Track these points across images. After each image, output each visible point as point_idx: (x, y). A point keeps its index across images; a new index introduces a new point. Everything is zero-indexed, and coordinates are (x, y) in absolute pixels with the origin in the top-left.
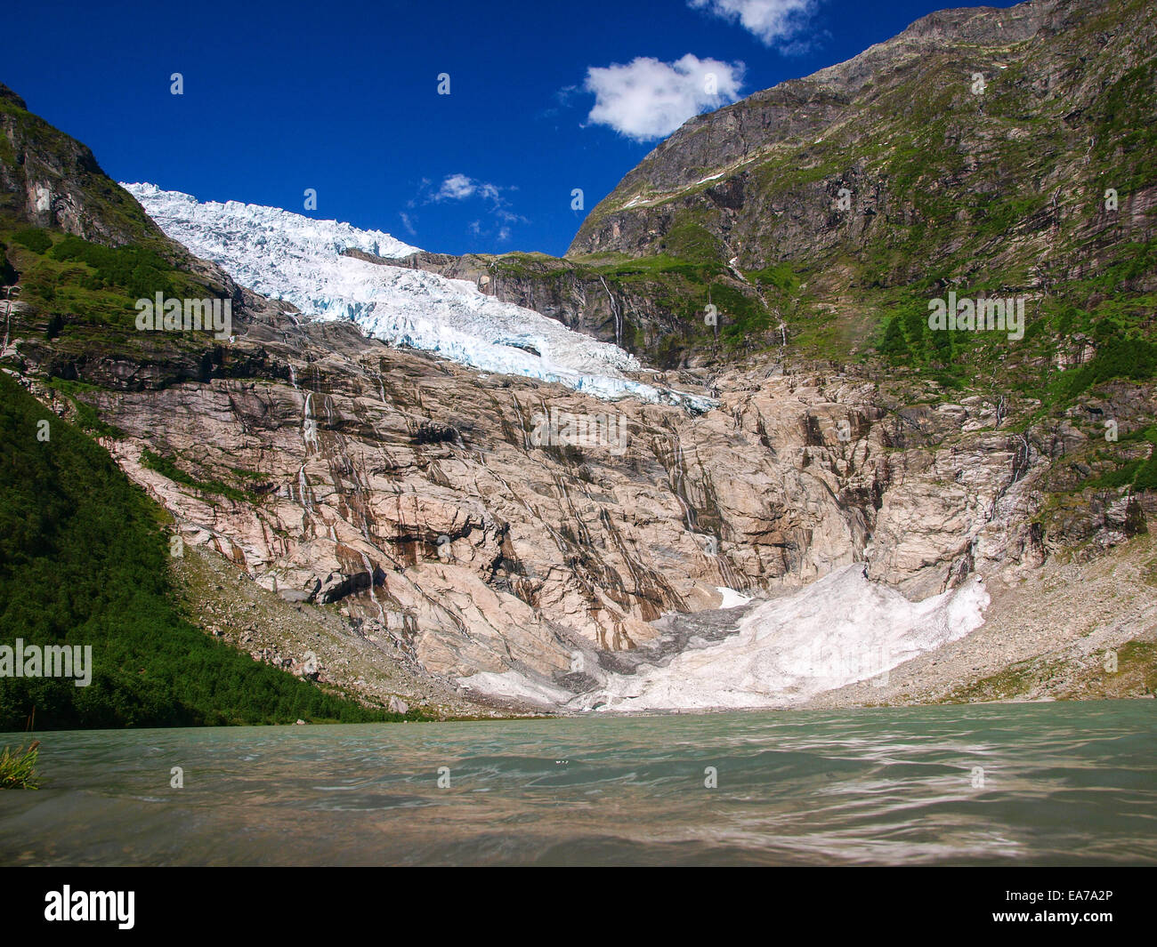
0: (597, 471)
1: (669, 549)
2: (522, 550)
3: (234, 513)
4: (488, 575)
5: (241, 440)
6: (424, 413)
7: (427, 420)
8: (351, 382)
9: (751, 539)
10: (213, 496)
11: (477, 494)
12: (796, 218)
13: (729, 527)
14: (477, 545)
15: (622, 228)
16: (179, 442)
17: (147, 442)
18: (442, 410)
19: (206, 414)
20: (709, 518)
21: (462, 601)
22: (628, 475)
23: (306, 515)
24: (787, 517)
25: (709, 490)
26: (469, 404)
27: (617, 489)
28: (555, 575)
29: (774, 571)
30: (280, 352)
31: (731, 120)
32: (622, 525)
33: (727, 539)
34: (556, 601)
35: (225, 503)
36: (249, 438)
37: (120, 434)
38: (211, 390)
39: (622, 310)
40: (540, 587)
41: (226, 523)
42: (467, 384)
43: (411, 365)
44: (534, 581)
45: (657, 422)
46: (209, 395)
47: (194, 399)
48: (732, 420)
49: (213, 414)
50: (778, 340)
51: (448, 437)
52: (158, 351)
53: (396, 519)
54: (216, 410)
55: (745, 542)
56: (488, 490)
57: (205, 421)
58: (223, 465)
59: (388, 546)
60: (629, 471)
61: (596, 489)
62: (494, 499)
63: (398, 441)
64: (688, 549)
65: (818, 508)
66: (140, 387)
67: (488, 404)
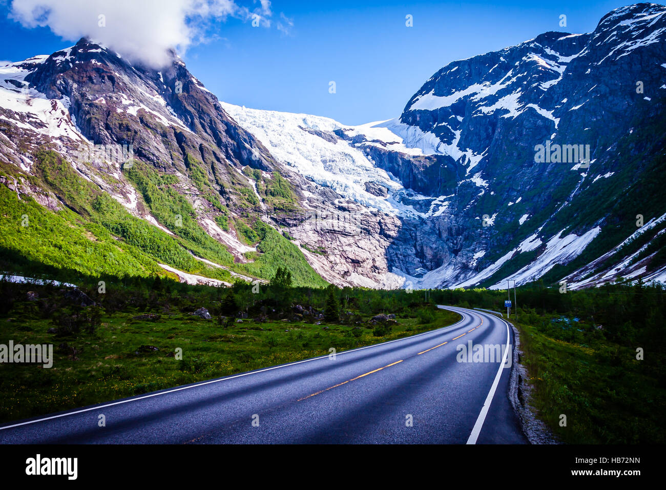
2: (377, 264)
3: (321, 257)
4: (371, 270)
5: (317, 238)
10: (316, 254)
11: (368, 250)
14: (368, 263)
15: (420, 117)
16: (306, 241)
17: (300, 241)
20: (421, 254)
23: (334, 258)
24: (438, 256)
25: (422, 247)
27: (400, 247)
28: (384, 269)
29: (434, 268)
32: (400, 257)
33: (424, 260)
35: (319, 255)
36: (319, 238)
37: (295, 239)
38: (307, 224)
47: (305, 227)
49: (310, 231)
52: (296, 216)
53: (351, 257)
55: (429, 261)
57: (309, 234)
58: (316, 246)
59: (350, 264)
62: (371, 251)
63: (348, 235)
64: (415, 262)
65: (445, 254)
66: (295, 225)
67: (370, 222)
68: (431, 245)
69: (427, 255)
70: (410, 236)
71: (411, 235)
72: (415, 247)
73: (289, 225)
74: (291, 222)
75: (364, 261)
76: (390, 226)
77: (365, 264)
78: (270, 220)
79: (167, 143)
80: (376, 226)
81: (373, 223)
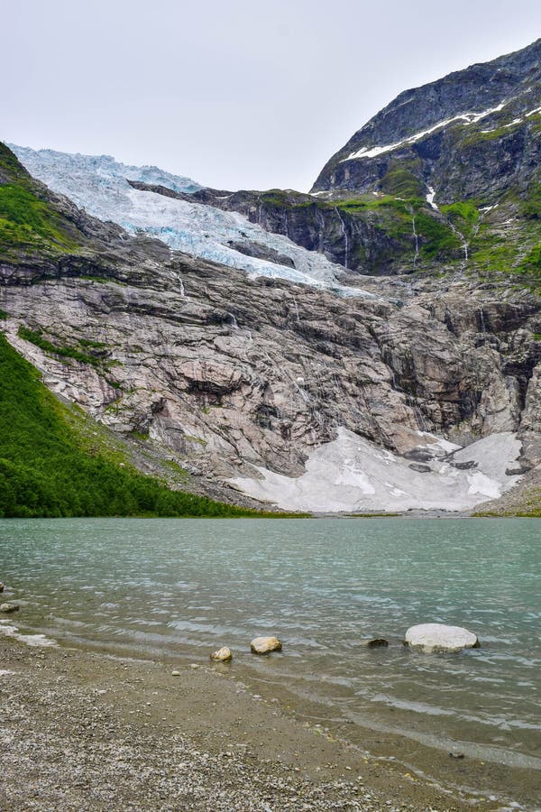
0: (330, 346)
1: (381, 402)
2: (278, 400)
3: (81, 371)
4: (255, 417)
5: (85, 320)
6: (211, 303)
7: (213, 308)
8: (160, 280)
9: (438, 398)
10: (67, 359)
11: (247, 360)
12: (478, 166)
13: (423, 388)
14: (247, 396)
15: (351, 172)
16: (44, 322)
17: (22, 321)
18: (223, 301)
19: (61, 302)
20: (408, 381)
21: (237, 434)
22: (353, 350)
24: (463, 382)
25: (409, 361)
26: (242, 298)
28: (301, 418)
29: (451, 420)
30: (111, 259)
31: (432, 93)
32: (347, 384)
33: (420, 397)
34: (300, 436)
35: (75, 364)
36: (90, 319)
37: (4, 316)
38: (64, 285)
39: (350, 231)
40: (290, 426)
41: (76, 378)
42: (240, 284)
43: (202, 270)
44: (286, 422)
45: (374, 313)
46: (63, 289)
47: (52, 292)
48: (428, 312)
49: (67, 302)
50: (461, 256)
51: (227, 320)
52: (28, 258)
53: (191, 376)
54: (68, 299)
55: (434, 399)
56: (255, 358)
57: (61, 307)
58: (73, 337)
60: (353, 347)
61: (330, 359)
62: (259, 364)
63: (193, 323)
64: (393, 402)
65: (487, 376)
67: (255, 298)
68: (439, 354)
69: (426, 383)
70: (369, 335)
71: (370, 330)
72: (387, 359)
75: (233, 389)
76: (312, 308)
77: (237, 399)
80: (272, 308)
81: (262, 300)
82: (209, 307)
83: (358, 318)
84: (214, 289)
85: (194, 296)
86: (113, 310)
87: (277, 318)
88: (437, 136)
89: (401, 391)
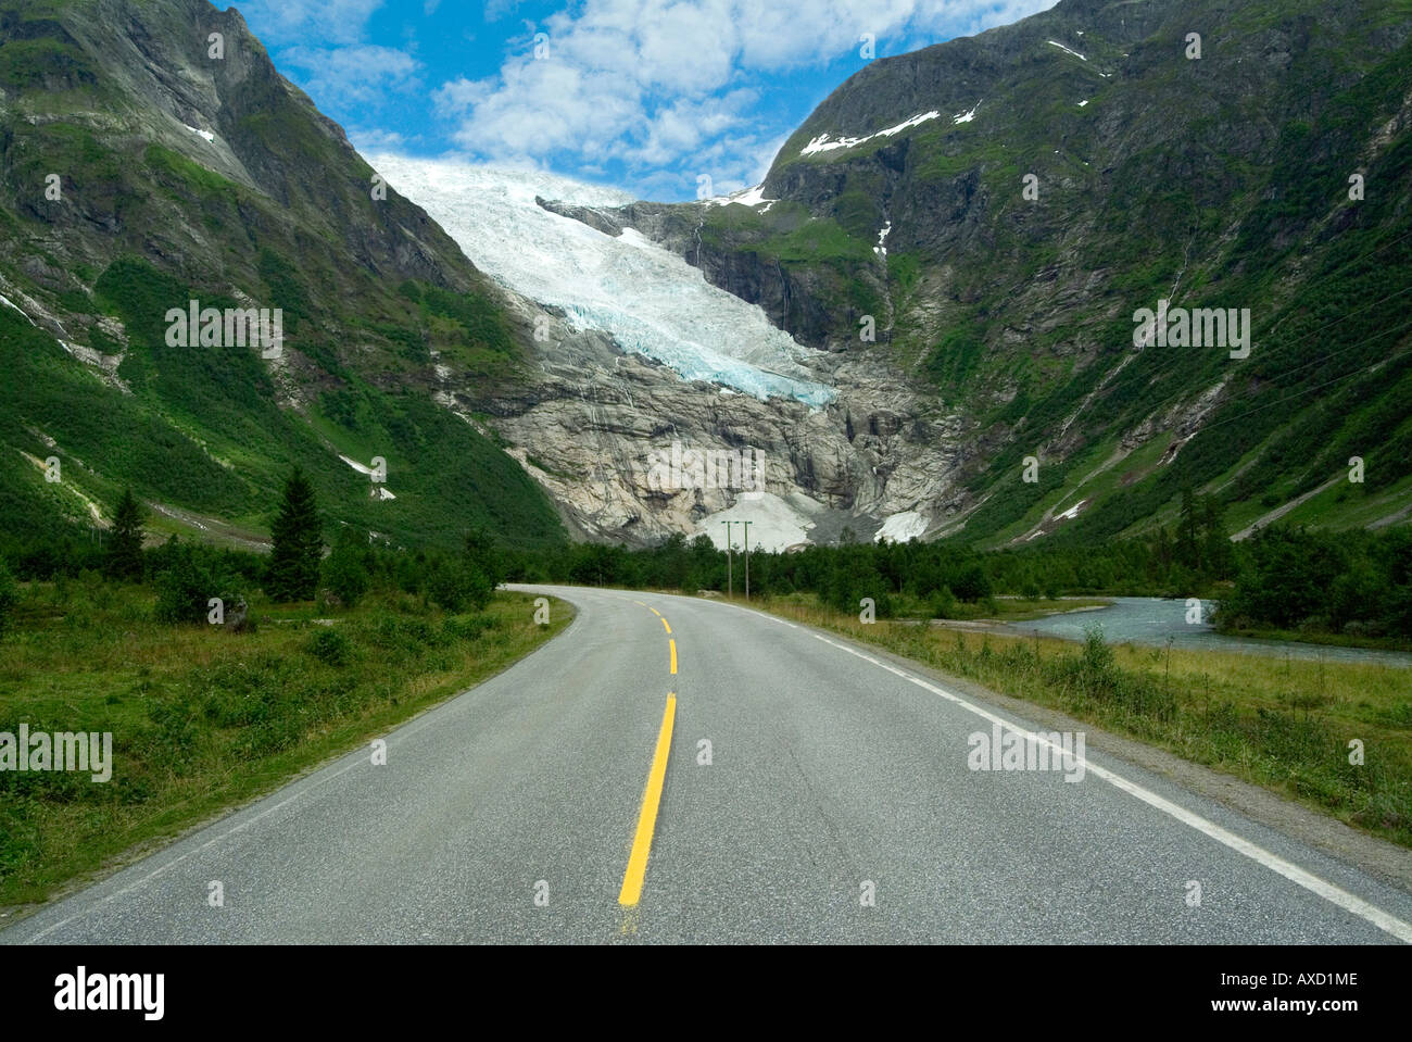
2: (707, 500)
3: (575, 487)
4: (690, 514)
5: (567, 443)
6: (655, 414)
7: (657, 420)
8: (613, 393)
10: (564, 479)
13: (818, 484)
15: (805, 177)
16: (540, 448)
17: (525, 449)
18: (666, 411)
19: (547, 428)
20: (808, 478)
23: (606, 488)
26: (680, 407)
30: (570, 374)
33: (816, 490)
36: (571, 441)
37: (513, 445)
46: (545, 414)
47: (539, 418)
49: (550, 427)
51: (669, 429)
52: (517, 391)
53: (647, 486)
54: (551, 424)
57: (548, 433)
58: (563, 460)
59: (642, 501)
60: (768, 449)
63: (643, 436)
66: (513, 414)
67: (691, 407)
69: (822, 480)
70: (781, 438)
72: (793, 459)
73: (501, 414)
74: (503, 405)
75: (675, 495)
76: (736, 414)
77: (677, 501)
78: (454, 402)
79: (215, 225)
80: (705, 416)
81: (698, 409)
82: (654, 419)
83: (774, 423)
84: (657, 399)
85: (640, 407)
86: (585, 429)
87: (708, 424)
88: (902, 142)
89: (801, 485)
